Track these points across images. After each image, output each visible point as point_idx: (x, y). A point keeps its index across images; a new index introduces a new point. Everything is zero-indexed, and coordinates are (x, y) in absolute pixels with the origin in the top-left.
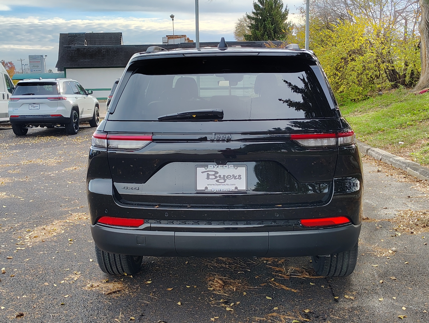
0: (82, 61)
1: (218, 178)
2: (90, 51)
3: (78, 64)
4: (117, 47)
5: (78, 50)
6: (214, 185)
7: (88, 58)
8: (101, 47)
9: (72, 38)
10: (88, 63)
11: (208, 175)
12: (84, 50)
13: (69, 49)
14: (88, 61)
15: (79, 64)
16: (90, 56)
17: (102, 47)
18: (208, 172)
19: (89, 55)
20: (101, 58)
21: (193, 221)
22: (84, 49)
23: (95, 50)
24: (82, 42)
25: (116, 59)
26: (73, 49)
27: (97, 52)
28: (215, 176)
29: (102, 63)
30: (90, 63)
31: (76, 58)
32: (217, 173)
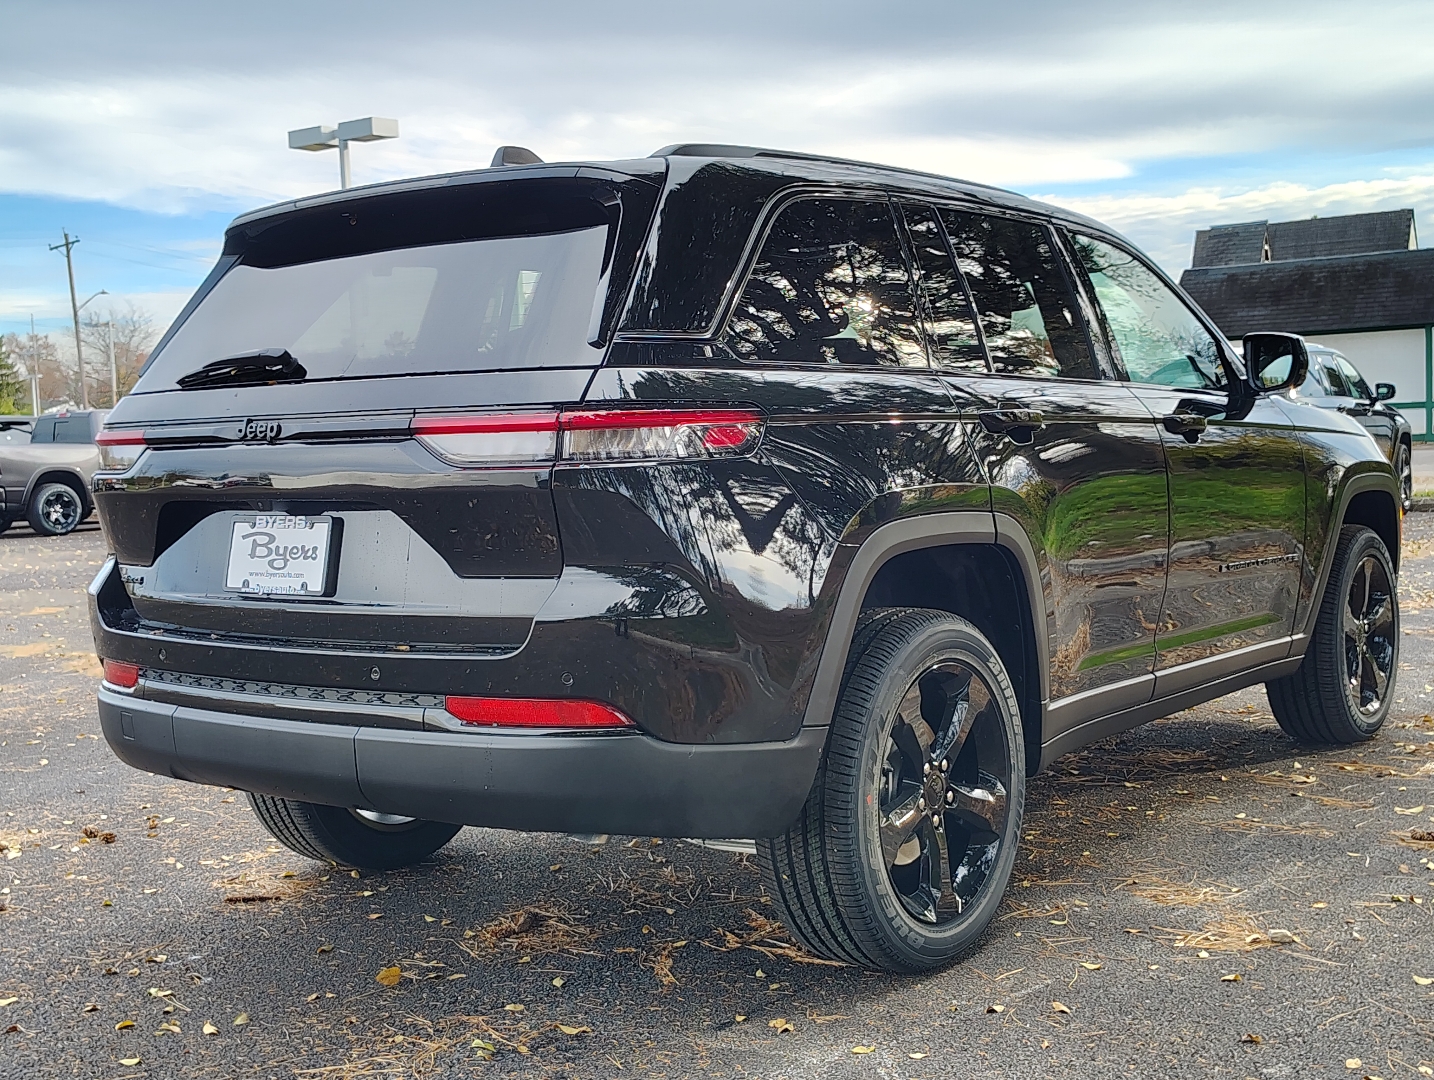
0: (1244, 314)
1: (273, 556)
2: (1273, 279)
3: (1227, 324)
4: (1368, 258)
5: (1232, 278)
6: (262, 574)
7: (1265, 304)
8: (1309, 264)
9: (1219, 242)
10: (1261, 322)
11: (255, 544)
12: (1251, 278)
13: (1202, 278)
14: (1263, 313)
15: (1233, 324)
16: (1270, 297)
17: (1316, 263)
18: (253, 538)
19: (1267, 295)
20: (1309, 303)
21: (235, 683)
22: (1252, 274)
23: (1291, 276)
24: (1254, 253)
25: (1365, 300)
26: (1213, 277)
27: (1295, 280)
28: (268, 548)
29: (1312, 319)
30: (1268, 321)
31: (1223, 308)
32: (272, 538)
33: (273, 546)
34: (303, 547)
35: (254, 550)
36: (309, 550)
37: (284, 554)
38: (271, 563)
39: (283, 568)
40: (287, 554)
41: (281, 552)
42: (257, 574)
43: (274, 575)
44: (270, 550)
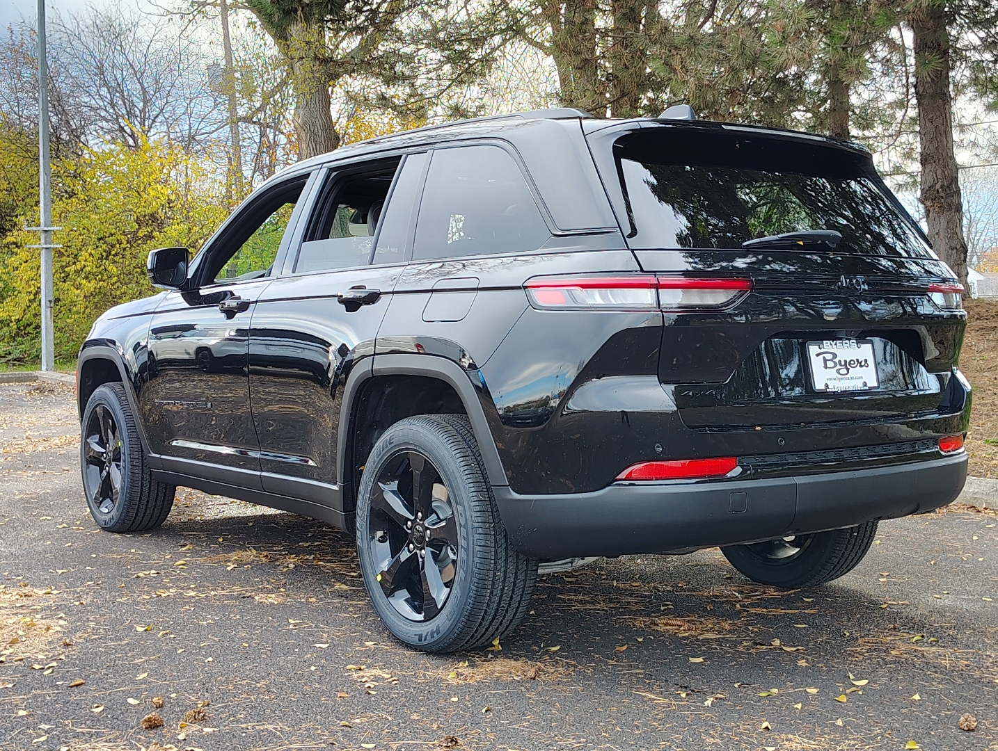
6: (835, 379)
11: (825, 360)
18: (823, 355)
28: (833, 362)
32: (835, 356)
33: (836, 360)
34: (858, 360)
35: (825, 364)
36: (862, 362)
37: (846, 365)
38: (838, 371)
39: (846, 374)
40: (847, 365)
41: (843, 363)
42: (831, 379)
43: (842, 379)
44: (835, 362)
